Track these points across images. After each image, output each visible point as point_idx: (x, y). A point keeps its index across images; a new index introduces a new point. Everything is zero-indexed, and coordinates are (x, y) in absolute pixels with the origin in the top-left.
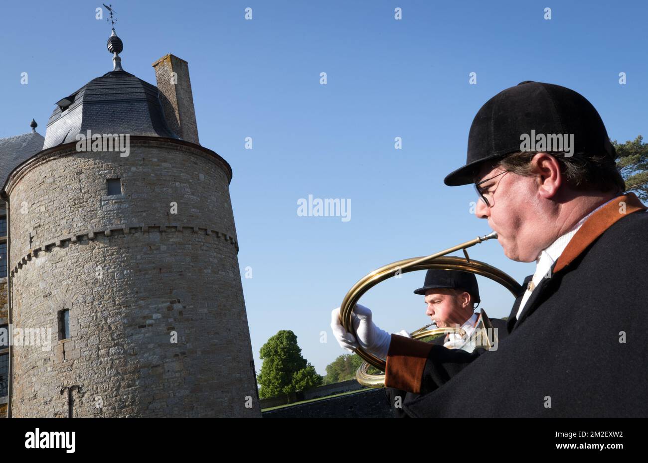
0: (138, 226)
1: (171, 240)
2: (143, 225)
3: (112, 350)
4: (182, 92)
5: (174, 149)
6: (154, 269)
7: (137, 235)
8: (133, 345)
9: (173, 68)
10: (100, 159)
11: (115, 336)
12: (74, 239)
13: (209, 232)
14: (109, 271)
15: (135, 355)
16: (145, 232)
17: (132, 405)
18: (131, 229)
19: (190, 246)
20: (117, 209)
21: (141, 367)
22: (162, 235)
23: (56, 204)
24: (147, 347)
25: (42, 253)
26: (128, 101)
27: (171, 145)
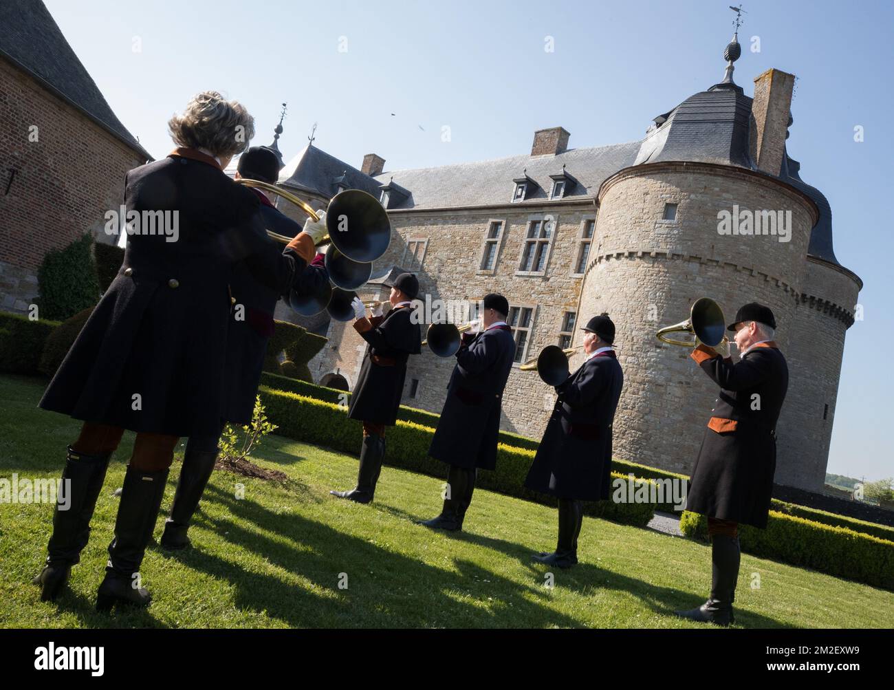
0: (680, 253)
1: (710, 274)
2: (685, 253)
3: (630, 359)
4: (775, 113)
5: (740, 179)
6: (684, 297)
7: (677, 262)
8: (646, 360)
9: (772, 85)
10: (666, 182)
11: (634, 347)
12: (626, 254)
13: (755, 273)
14: (646, 290)
15: (646, 369)
16: (686, 260)
17: (632, 410)
18: (674, 255)
19: (728, 284)
20: (667, 234)
21: (648, 381)
22: (701, 266)
23: (622, 220)
24: (657, 366)
25: (603, 260)
26: (714, 122)
27: (740, 175)
